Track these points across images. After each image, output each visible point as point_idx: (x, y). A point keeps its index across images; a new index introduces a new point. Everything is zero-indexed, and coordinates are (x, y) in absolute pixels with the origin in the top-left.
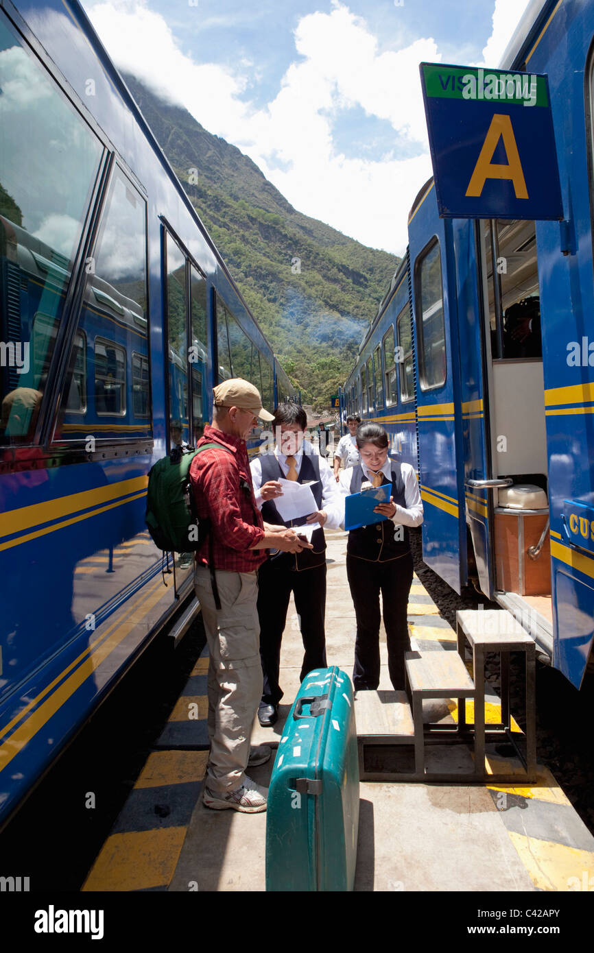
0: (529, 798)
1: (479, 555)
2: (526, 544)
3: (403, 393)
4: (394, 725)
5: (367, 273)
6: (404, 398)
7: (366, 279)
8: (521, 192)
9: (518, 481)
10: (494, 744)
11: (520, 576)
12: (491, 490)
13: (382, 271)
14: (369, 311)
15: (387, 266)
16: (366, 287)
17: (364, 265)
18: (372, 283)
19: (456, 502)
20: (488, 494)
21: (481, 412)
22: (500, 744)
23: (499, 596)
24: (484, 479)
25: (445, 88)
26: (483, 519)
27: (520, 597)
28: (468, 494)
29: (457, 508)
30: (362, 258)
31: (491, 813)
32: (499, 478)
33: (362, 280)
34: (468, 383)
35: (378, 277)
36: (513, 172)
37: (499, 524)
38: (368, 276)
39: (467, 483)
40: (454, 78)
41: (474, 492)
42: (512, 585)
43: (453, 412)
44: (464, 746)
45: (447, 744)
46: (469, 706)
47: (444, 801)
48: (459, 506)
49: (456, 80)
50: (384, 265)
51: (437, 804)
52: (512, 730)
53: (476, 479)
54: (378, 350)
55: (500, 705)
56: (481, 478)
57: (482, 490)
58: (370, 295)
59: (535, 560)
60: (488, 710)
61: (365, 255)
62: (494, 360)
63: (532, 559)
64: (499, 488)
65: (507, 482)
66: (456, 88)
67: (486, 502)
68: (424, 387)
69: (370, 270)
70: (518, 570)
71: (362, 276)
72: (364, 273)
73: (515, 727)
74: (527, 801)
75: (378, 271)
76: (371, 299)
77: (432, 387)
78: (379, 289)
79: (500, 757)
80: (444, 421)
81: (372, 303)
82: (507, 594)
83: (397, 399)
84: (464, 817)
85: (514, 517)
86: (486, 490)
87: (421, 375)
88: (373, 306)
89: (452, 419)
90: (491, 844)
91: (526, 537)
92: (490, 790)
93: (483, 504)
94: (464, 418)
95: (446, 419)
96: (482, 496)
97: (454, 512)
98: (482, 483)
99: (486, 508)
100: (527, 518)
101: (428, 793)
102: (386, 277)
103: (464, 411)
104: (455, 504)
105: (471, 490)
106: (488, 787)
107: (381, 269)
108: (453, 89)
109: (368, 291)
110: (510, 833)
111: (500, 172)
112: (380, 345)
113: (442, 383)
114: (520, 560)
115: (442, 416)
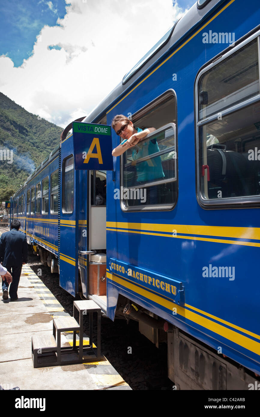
0: (97, 365)
1: (83, 282)
2: (100, 276)
3: (52, 210)
4: (49, 345)
5: (28, 128)
6: (52, 212)
7: (27, 131)
8: (101, 162)
9: (98, 252)
10: (86, 352)
11: (98, 288)
12: (88, 255)
13: (37, 128)
14: (28, 149)
15: (40, 125)
16: (27, 135)
17: (26, 123)
18: (30, 134)
19: (75, 260)
20: (87, 257)
21: (86, 225)
22: (89, 352)
23: (90, 296)
24: (86, 251)
25: (79, 129)
26: (85, 266)
27: (98, 296)
28: (79, 257)
29: (75, 262)
30: (25, 118)
31: (84, 370)
32: (92, 250)
33: (25, 131)
34: (81, 211)
35: (34, 131)
36: (99, 156)
37: (91, 269)
38: (28, 129)
39: (79, 252)
40: (82, 126)
41: (82, 256)
42: (95, 292)
43: (75, 225)
44: (75, 354)
45: (68, 354)
46: (77, 341)
47: (68, 369)
48: (76, 261)
49: (83, 127)
50: (39, 124)
51: (65, 370)
52: (93, 347)
53: (83, 251)
54: (39, 185)
55: (89, 340)
56: (85, 251)
57: (85, 255)
58: (29, 141)
59: (103, 282)
60: (85, 342)
61: (28, 117)
62: (92, 205)
63: (102, 281)
64: (91, 255)
65: (95, 252)
66: (83, 129)
67: (86, 260)
68: (64, 212)
69: (29, 126)
70: (97, 286)
71: (25, 129)
72: (26, 128)
73: (94, 346)
74: (97, 366)
75: (35, 127)
76: (29, 143)
77: (67, 213)
78: (35, 138)
79: (88, 355)
80: (71, 227)
81: (30, 145)
82: (93, 295)
83: (49, 211)
84: (75, 373)
85: (96, 266)
86: (86, 256)
87: (63, 207)
88: (30, 147)
89: (75, 227)
90: (84, 377)
91: (100, 273)
92: (84, 365)
93: (85, 261)
94: (79, 226)
95: (72, 227)
96: (85, 258)
97: (73, 263)
98: (85, 252)
99: (86, 262)
100: (101, 266)
101: (62, 368)
102: (39, 131)
103: (79, 223)
104: (74, 261)
105: (81, 255)
106: (84, 364)
107: (36, 126)
108: (82, 130)
109: (28, 138)
110: (90, 374)
111: (94, 156)
112: (40, 183)
113: (71, 212)
114: (98, 282)
115: (71, 225)
